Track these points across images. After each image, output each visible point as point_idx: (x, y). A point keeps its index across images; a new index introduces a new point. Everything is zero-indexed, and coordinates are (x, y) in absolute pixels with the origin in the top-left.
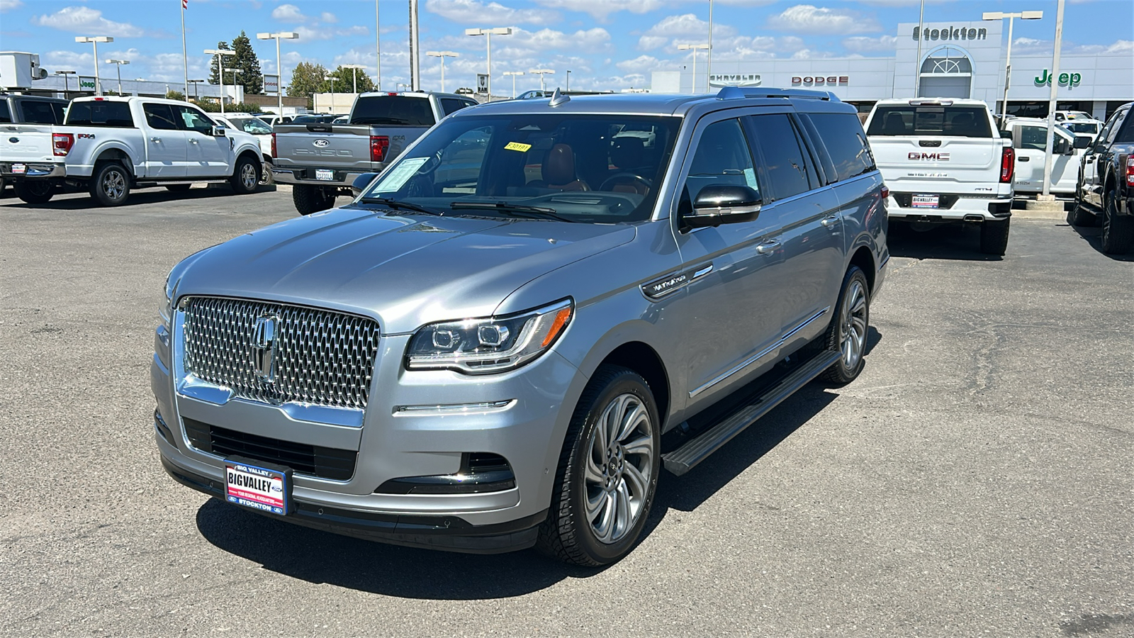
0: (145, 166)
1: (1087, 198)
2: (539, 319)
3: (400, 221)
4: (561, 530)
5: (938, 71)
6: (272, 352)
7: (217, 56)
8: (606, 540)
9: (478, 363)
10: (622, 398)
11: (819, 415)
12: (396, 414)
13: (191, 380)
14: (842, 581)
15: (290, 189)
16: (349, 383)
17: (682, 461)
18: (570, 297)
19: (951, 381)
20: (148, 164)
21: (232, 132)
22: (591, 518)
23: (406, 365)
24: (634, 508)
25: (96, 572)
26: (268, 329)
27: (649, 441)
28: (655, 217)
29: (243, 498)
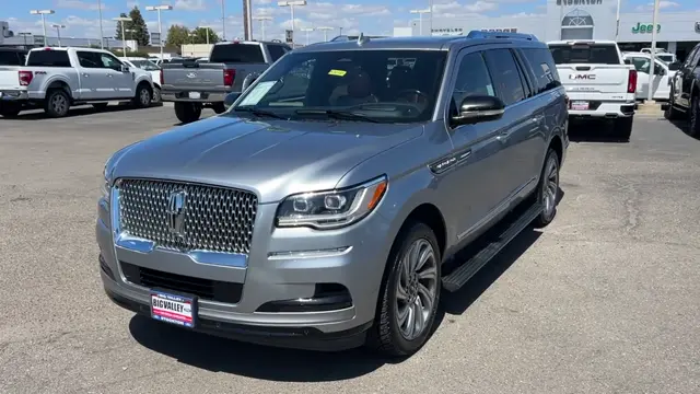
0: (79, 91)
1: (677, 102)
2: (366, 190)
3: (260, 124)
4: (382, 333)
5: (572, 24)
6: (181, 216)
7: (120, 22)
8: (409, 337)
9: (325, 222)
10: (418, 242)
11: (532, 246)
12: (270, 258)
13: (124, 236)
14: (569, 362)
15: (173, 104)
16: (236, 237)
17: (455, 282)
18: (385, 175)
19: (615, 222)
20: (81, 90)
21: (133, 69)
22: (400, 324)
23: (276, 224)
24: (426, 315)
25: (63, 366)
26: (179, 200)
27: (434, 270)
28: (434, 119)
29: (164, 316)
